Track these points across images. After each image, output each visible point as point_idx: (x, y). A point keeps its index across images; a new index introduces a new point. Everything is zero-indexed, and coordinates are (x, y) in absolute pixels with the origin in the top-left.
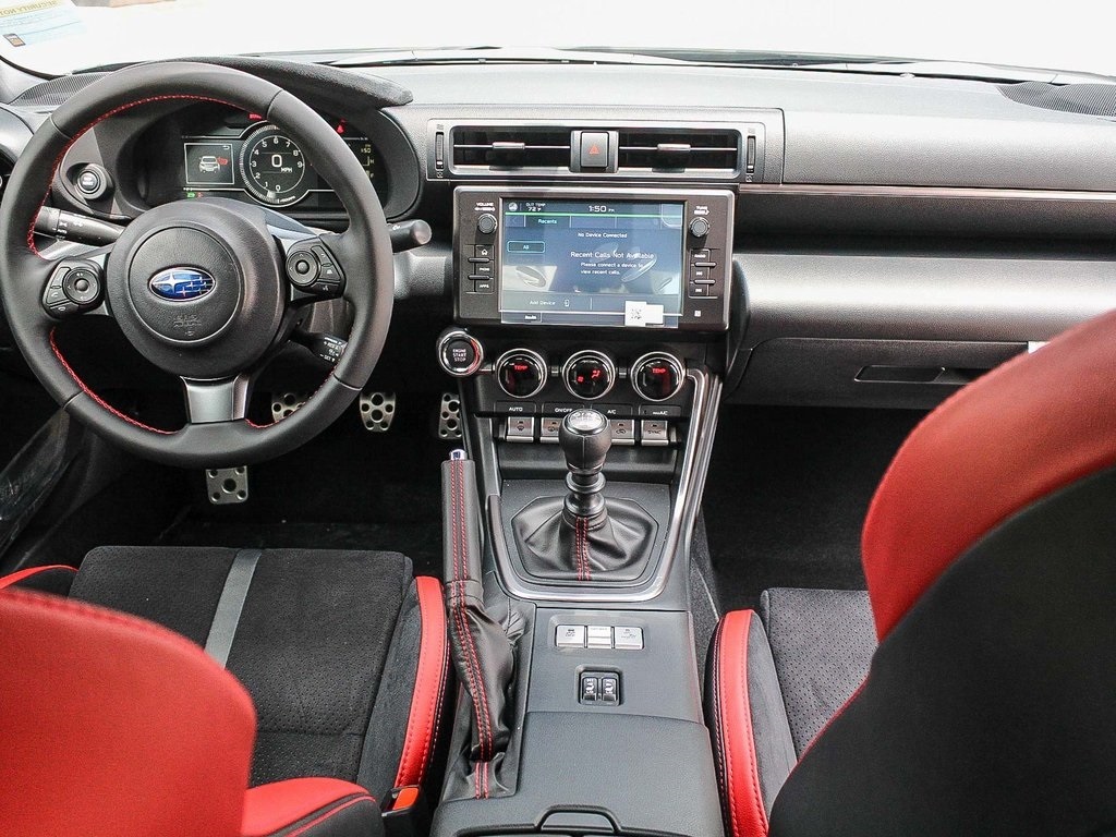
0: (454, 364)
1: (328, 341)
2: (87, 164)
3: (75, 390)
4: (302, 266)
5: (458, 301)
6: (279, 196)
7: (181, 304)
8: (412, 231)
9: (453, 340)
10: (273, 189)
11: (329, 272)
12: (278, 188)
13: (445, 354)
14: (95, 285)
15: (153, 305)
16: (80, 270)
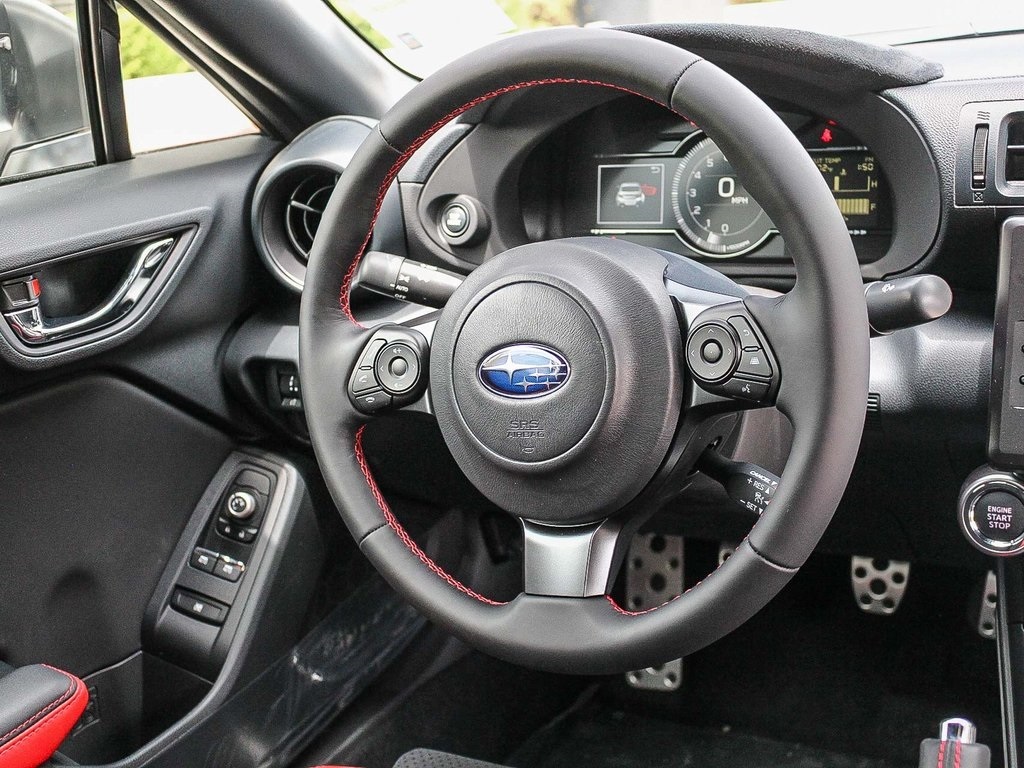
0: (988, 532)
1: (754, 479)
2: (455, 196)
3: (375, 522)
4: (712, 349)
5: (999, 423)
6: (724, 241)
7: (519, 403)
8: (915, 293)
9: (990, 489)
10: (717, 231)
11: (755, 361)
12: (725, 228)
13: (971, 514)
14: (415, 367)
15: (481, 401)
16: (399, 343)
